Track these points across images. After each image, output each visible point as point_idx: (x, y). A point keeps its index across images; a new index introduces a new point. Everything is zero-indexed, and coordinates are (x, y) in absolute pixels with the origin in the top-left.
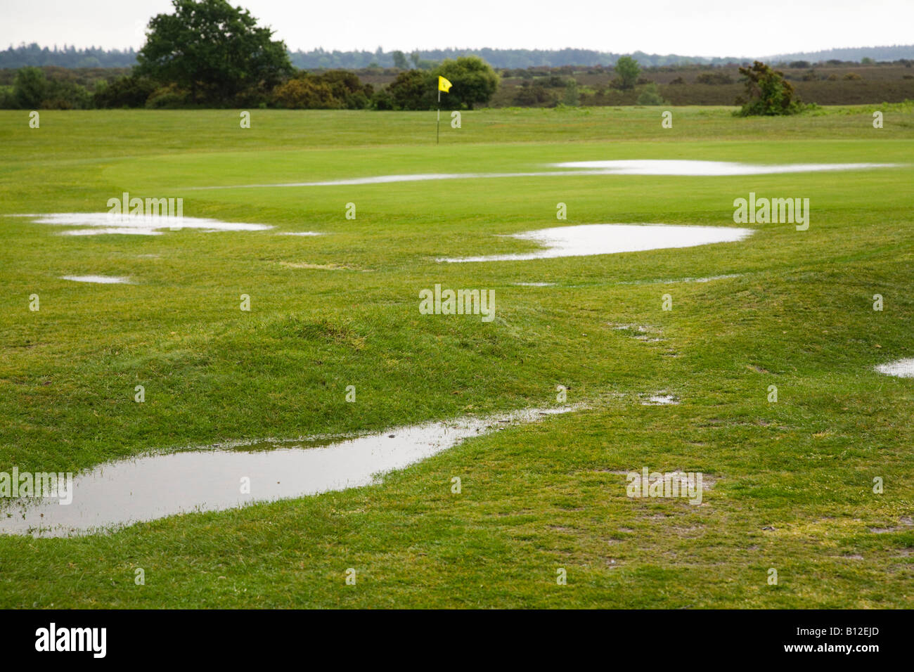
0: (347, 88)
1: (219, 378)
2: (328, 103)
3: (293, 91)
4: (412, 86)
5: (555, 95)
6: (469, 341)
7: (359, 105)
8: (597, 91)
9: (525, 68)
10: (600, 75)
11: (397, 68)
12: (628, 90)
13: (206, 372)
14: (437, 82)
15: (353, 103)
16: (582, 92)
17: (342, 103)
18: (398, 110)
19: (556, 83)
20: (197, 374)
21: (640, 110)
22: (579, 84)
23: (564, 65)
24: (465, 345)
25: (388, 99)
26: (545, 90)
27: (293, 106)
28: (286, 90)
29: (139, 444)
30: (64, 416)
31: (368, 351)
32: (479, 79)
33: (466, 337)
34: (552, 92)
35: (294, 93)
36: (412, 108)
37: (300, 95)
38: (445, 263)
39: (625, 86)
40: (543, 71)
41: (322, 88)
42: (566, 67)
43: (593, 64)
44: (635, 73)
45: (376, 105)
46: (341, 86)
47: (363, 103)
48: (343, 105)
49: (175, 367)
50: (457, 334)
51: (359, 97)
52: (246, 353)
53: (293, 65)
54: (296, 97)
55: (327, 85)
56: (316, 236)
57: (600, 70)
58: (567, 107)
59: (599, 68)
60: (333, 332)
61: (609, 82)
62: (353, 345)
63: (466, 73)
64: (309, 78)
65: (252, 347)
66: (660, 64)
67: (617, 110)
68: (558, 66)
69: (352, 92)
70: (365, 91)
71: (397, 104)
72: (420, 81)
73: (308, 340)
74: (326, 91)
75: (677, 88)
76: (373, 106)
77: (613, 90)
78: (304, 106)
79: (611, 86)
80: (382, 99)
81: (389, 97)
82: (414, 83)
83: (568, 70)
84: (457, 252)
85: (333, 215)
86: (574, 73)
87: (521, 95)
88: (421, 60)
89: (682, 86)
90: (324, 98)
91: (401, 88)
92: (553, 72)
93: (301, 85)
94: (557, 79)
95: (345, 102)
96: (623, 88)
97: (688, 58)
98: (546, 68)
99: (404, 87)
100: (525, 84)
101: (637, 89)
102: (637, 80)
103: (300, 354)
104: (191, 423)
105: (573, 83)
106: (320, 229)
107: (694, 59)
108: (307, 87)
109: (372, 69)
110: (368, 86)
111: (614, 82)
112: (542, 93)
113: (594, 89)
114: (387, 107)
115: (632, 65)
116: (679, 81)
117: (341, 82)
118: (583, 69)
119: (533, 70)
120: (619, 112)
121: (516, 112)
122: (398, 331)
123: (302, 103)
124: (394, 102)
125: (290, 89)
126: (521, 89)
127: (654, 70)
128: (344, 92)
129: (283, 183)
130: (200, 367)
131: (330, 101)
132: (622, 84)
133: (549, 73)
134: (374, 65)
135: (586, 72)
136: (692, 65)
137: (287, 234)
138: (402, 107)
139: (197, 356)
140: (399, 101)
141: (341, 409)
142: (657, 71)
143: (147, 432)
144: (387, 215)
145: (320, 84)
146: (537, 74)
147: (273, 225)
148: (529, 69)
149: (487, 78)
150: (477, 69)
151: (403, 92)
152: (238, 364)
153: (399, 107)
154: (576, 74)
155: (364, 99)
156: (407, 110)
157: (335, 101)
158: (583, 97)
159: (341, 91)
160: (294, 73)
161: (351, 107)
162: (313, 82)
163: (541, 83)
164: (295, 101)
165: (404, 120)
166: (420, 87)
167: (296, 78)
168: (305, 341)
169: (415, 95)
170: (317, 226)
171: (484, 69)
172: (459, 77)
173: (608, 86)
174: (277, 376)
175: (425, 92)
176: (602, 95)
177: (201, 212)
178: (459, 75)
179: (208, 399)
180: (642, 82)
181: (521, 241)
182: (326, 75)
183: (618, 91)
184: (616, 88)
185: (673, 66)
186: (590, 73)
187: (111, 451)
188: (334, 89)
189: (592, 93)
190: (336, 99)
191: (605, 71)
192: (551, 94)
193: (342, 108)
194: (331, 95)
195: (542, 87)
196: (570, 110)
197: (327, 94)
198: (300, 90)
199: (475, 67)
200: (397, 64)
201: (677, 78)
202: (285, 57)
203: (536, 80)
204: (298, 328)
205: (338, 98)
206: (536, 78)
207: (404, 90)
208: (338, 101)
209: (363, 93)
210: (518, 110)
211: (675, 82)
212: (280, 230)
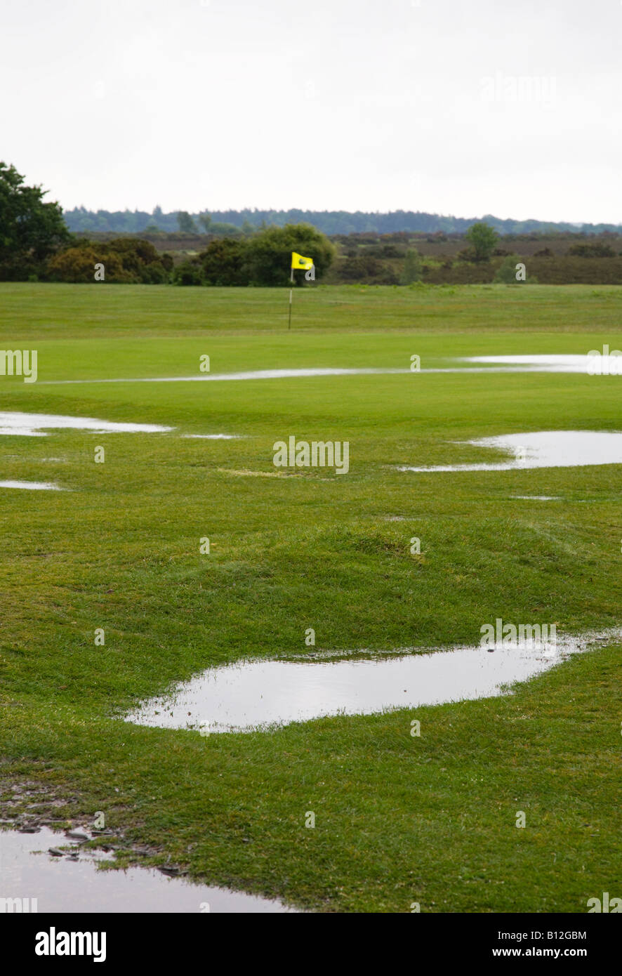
0: (140, 259)
1: (288, 589)
2: (117, 276)
3: (71, 264)
4: (226, 257)
5: (390, 268)
6: (528, 557)
7: (156, 279)
8: (444, 263)
9: (347, 234)
10: (442, 243)
11: (184, 233)
12: (481, 262)
13: (272, 584)
14: (290, 259)
15: (149, 276)
16: (424, 264)
17: (135, 276)
18: (209, 285)
19: (390, 253)
20: (261, 586)
21: (514, 289)
22: (421, 254)
23: (397, 230)
24: (526, 562)
25: (195, 273)
26: (377, 261)
27: (73, 279)
28: (64, 261)
29: (232, 651)
30: (148, 624)
31: (431, 565)
32: (311, 250)
33: (523, 554)
34: (386, 263)
35: (74, 264)
36: (226, 284)
37: (82, 266)
38: (411, 473)
39: (479, 257)
40: (371, 238)
41: (110, 258)
42: (400, 233)
43: (432, 231)
44: (491, 243)
45: (180, 279)
46: (132, 256)
47: (161, 277)
48: (136, 279)
49: (236, 579)
50: (513, 550)
51: (156, 269)
52: (309, 567)
53: (69, 231)
54: (77, 268)
55: (116, 255)
56: (232, 439)
57: (443, 238)
58: (426, 286)
59: (441, 235)
60: (390, 547)
61: (458, 253)
62: (414, 560)
63: (295, 243)
64: (93, 247)
65: (313, 560)
66: (517, 231)
67: (486, 289)
68: (388, 233)
69: (146, 264)
70: (162, 262)
71: (206, 278)
72: (237, 252)
73: (366, 553)
74: (115, 262)
75: (544, 260)
76: (176, 280)
77: (462, 263)
78: (86, 279)
79: (461, 258)
80: (188, 272)
81: (197, 270)
82: (228, 254)
83: (402, 238)
84: (418, 461)
85: (238, 416)
86: (410, 241)
87: (347, 266)
88: (214, 223)
89: (551, 259)
90: (112, 270)
91: (212, 259)
92: (384, 240)
93: (83, 255)
94: (391, 248)
95: (138, 275)
96: (475, 260)
97: (552, 224)
98: (373, 234)
99: (215, 258)
100: (351, 254)
101: (493, 261)
102: (493, 251)
103: (363, 568)
104: (277, 633)
105: (413, 253)
106: (229, 431)
107: (562, 225)
108: (91, 257)
109: (151, 233)
110: (166, 256)
111: (465, 252)
112: (374, 264)
113: (439, 261)
114: (194, 281)
115: (488, 235)
116: (547, 252)
117: (133, 252)
118: (420, 236)
119: (358, 237)
120: (489, 292)
121: (363, 291)
122: (452, 546)
123: (84, 276)
124: (203, 276)
125: (69, 259)
126: (347, 260)
127: (510, 238)
128: (136, 263)
129: (151, 378)
130: (264, 579)
131: (120, 273)
132: (474, 256)
133: (378, 240)
134: (153, 228)
135: (426, 240)
136: (559, 234)
137: (194, 436)
138: (213, 282)
139: (257, 567)
140: (210, 275)
141: (427, 623)
142: (515, 240)
143: (237, 641)
144: (302, 416)
145: (107, 254)
146: (362, 242)
147: (171, 426)
148: (352, 235)
149: (322, 250)
150: (308, 239)
151: (214, 265)
152: (304, 577)
153: (209, 282)
154: (413, 243)
155: (162, 272)
156: (219, 286)
157: (125, 274)
158: (426, 270)
159: (133, 262)
160: (73, 240)
161: (145, 282)
162: (97, 251)
163: (372, 254)
164: (76, 273)
165: (223, 298)
166: (236, 259)
167: (75, 245)
168: (364, 555)
169: (229, 268)
170: (223, 427)
171: (317, 239)
172: (287, 248)
173: (457, 257)
174: (348, 588)
175: (241, 265)
176: (450, 268)
177: (75, 410)
178: (287, 245)
179: (285, 610)
180: (499, 253)
181: (485, 449)
182: (113, 243)
183: (469, 264)
184: (468, 260)
185: (534, 234)
186: (430, 241)
187: (209, 657)
188: (125, 260)
189: (436, 265)
190: (127, 271)
191: (449, 240)
192: (386, 266)
193: (135, 282)
194: (120, 267)
195: (373, 257)
196: (429, 289)
197: (116, 266)
198: (82, 261)
199: (306, 237)
200: (183, 228)
201: (543, 249)
202: (61, 222)
203: (364, 249)
204: (354, 541)
205: (129, 270)
206: (362, 246)
207: (215, 262)
208: (130, 273)
209: (160, 264)
210: (364, 288)
211: (541, 253)
212: (182, 431)
